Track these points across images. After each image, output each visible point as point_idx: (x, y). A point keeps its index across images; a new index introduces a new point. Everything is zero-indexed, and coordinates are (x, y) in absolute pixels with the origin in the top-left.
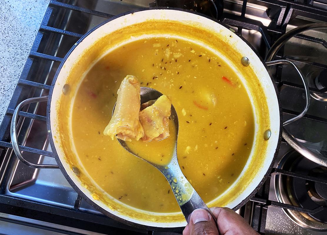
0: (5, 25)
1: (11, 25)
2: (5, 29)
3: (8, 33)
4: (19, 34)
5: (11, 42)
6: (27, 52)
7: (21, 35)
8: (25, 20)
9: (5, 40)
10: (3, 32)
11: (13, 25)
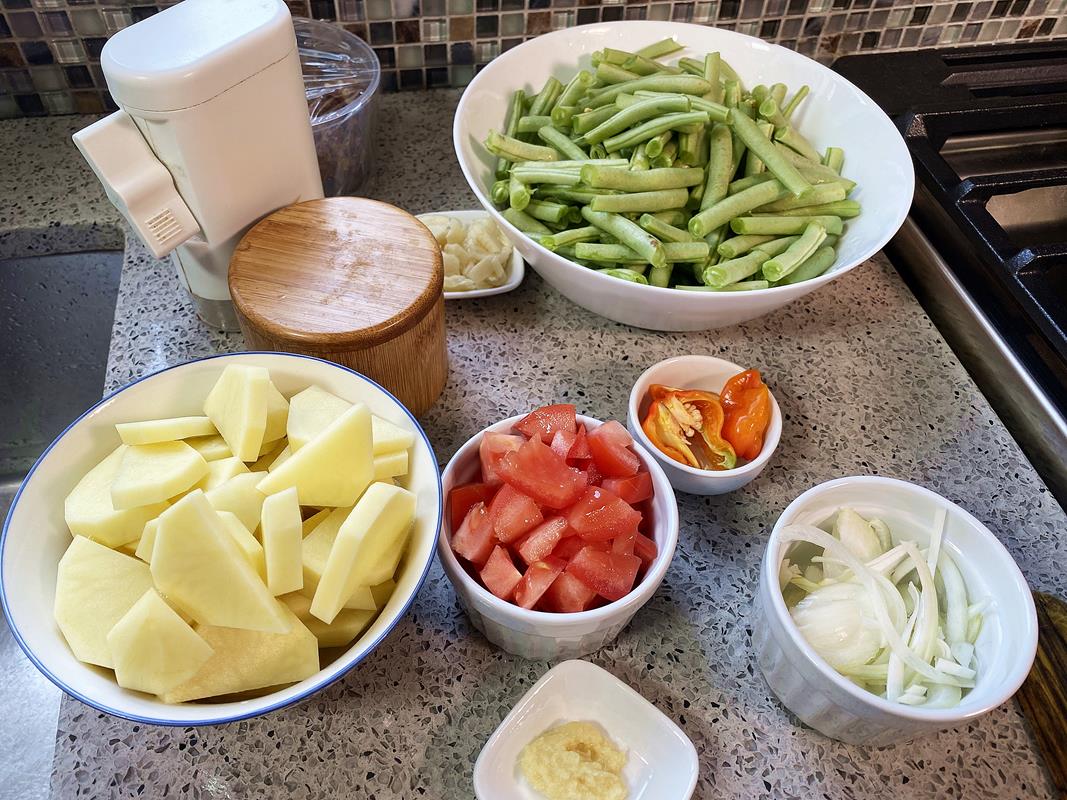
0: (848, 415)
1: (866, 407)
2: (863, 428)
3: (886, 438)
4: (924, 427)
5: (929, 464)
6: (1013, 475)
7: (932, 428)
8: (889, 371)
9: (901, 463)
10: (867, 442)
11: (872, 405)
